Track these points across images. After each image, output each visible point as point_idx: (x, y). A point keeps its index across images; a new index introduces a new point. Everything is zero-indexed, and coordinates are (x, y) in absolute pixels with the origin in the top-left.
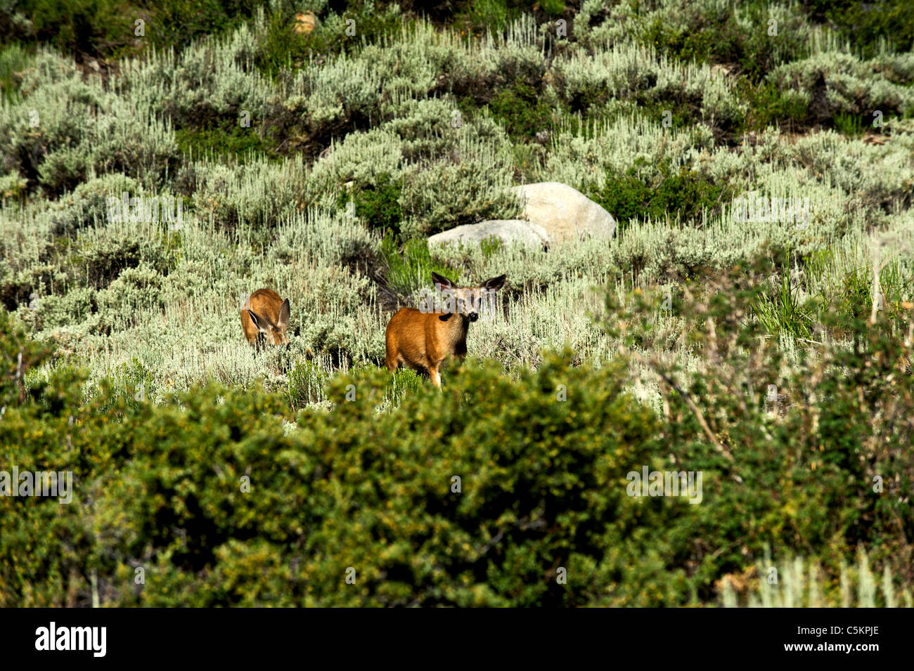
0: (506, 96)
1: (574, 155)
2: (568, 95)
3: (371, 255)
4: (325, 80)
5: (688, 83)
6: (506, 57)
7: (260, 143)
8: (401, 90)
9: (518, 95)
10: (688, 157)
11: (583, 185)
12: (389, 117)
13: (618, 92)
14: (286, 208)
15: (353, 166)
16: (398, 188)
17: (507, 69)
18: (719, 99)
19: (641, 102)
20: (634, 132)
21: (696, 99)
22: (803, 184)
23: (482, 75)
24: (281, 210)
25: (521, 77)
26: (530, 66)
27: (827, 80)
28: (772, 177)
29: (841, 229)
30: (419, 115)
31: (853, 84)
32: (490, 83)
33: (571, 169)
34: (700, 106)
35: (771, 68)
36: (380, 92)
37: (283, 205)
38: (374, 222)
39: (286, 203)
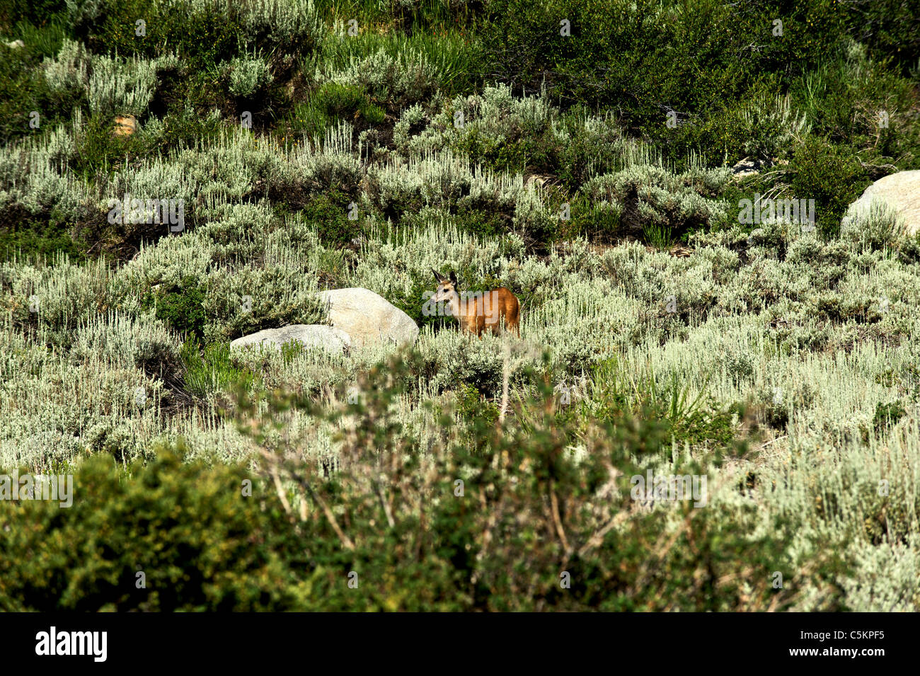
0: (321, 202)
1: (382, 262)
2: (382, 202)
3: (171, 358)
4: (141, 183)
5: (502, 193)
6: (322, 164)
7: (71, 244)
8: (216, 194)
9: (333, 201)
10: (497, 265)
11: (390, 292)
12: (203, 221)
13: (432, 200)
14: (87, 310)
15: (162, 269)
16: (203, 291)
17: (323, 175)
18: (531, 209)
19: (454, 210)
20: (444, 240)
21: (509, 208)
22: (605, 294)
23: (299, 180)
24: (82, 312)
25: (336, 183)
26: (346, 173)
27: (639, 192)
28: (576, 286)
29: (636, 339)
30: (233, 219)
31: (664, 196)
32: (307, 189)
33: (379, 274)
34: (513, 215)
35: (587, 179)
36: (196, 196)
37: (85, 306)
38: (177, 324)
39: (87, 304)
